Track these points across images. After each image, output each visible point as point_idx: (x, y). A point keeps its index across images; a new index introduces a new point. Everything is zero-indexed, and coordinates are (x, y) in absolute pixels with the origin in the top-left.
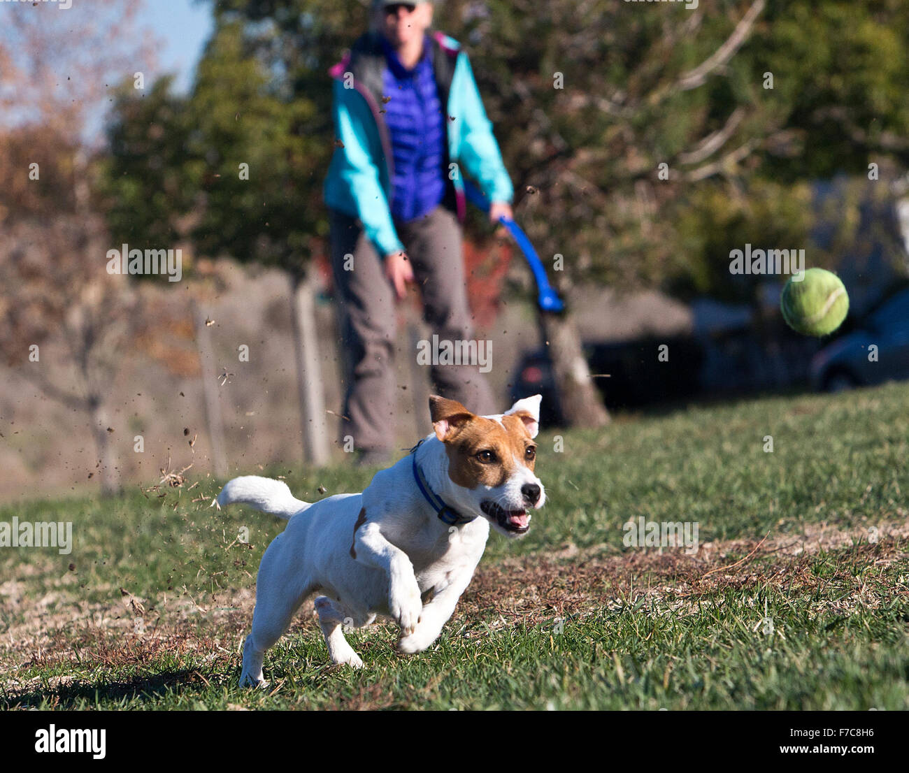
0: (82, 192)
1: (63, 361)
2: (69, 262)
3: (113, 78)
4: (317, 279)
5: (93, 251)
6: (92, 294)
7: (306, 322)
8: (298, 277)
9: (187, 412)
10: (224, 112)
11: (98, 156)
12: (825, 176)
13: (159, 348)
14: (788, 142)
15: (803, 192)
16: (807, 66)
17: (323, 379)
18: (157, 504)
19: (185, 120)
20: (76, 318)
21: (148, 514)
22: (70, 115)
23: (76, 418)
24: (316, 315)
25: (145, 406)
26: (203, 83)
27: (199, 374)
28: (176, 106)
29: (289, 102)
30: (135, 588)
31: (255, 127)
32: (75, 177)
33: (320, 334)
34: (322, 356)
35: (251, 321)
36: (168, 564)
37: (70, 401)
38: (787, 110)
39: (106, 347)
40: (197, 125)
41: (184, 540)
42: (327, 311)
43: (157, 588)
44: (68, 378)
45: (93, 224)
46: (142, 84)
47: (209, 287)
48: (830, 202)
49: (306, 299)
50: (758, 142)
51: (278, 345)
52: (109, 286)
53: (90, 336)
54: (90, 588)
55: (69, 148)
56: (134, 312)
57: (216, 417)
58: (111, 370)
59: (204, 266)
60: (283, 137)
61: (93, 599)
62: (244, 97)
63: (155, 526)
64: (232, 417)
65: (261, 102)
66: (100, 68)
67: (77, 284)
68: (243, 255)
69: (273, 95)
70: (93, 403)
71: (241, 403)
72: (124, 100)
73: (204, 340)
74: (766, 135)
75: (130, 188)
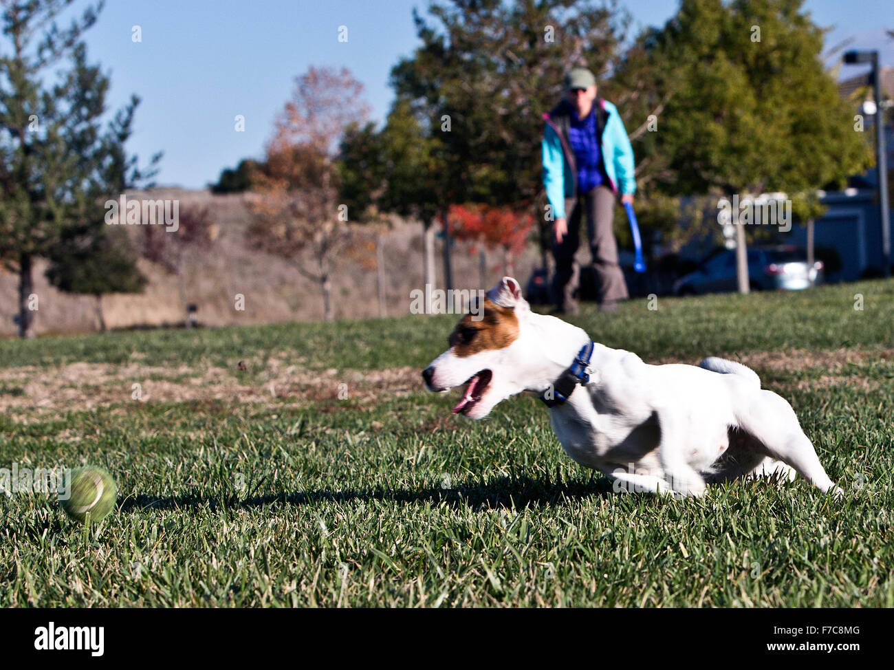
0: (326, 177)
1: (311, 258)
2: (317, 211)
3: (346, 122)
4: (437, 227)
5: (329, 206)
6: (328, 227)
7: (430, 246)
8: (427, 224)
9: (369, 287)
10: (398, 142)
11: (335, 160)
12: (688, 194)
13: (358, 254)
14: (670, 176)
15: (676, 202)
16: (682, 141)
17: (436, 274)
18: (349, 327)
19: (379, 145)
20: (319, 238)
21: (344, 332)
22: (323, 139)
23: (315, 286)
24: (435, 245)
25: (348, 282)
26: (388, 129)
27: (376, 270)
28: (375, 138)
29: (429, 139)
30: (333, 366)
31: (414, 151)
32: (324, 169)
33: (436, 254)
34: (436, 264)
35: (403, 245)
36: (351, 356)
37: (313, 278)
38: (670, 161)
39: (332, 253)
40: (385, 147)
41: (361, 345)
42: (440, 243)
43: (346, 366)
44: (313, 267)
45: (331, 193)
46: (362, 126)
47: (385, 227)
48: (689, 208)
49: (431, 237)
50: (656, 175)
51: (416, 257)
52: (336, 224)
53: (325, 246)
54: (312, 365)
55: (322, 155)
56: (347, 236)
57: (383, 291)
58: (333, 264)
59: (383, 216)
60: (425, 158)
61: (314, 369)
62: (408, 136)
63: (348, 338)
64: (391, 292)
65: (415, 139)
66: (339, 118)
67: (320, 222)
68: (404, 214)
69: (420, 135)
70: (324, 279)
71: (396, 285)
72: (350, 133)
73: (380, 252)
74: (660, 172)
75: (351, 175)
